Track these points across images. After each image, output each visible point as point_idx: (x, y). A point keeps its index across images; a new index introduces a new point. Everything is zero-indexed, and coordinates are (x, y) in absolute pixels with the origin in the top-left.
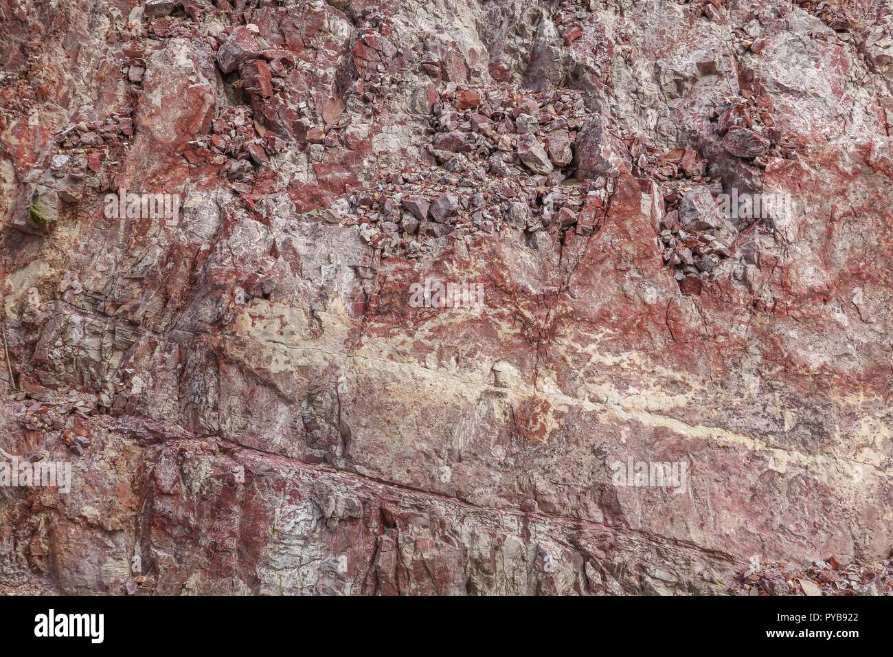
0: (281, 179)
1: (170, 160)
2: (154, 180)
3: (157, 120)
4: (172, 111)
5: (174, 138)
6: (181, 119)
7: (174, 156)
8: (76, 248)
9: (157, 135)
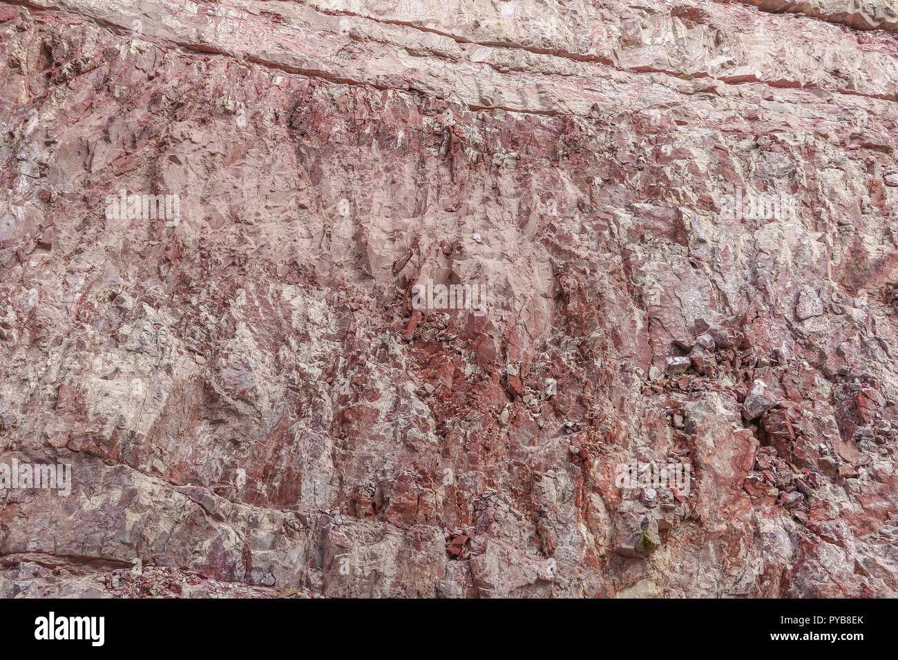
0: (832, 508)
1: (734, 492)
2: (726, 510)
3: (715, 459)
4: (725, 451)
5: (733, 474)
6: (735, 458)
7: (736, 489)
8: (672, 569)
9: (718, 471)
